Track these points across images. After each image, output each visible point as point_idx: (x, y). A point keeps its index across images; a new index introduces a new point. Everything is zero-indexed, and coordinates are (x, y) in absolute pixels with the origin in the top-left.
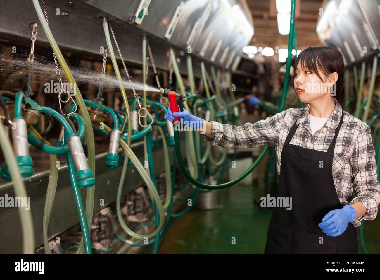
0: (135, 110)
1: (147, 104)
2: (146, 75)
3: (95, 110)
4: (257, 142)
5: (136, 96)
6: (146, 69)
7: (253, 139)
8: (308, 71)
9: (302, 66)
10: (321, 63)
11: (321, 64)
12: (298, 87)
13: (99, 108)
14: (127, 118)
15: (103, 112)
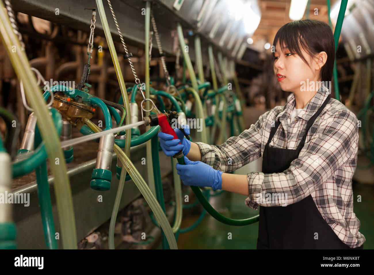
0: (135, 101)
1: (151, 94)
2: (149, 56)
3: (77, 101)
4: (251, 153)
5: (138, 81)
6: (150, 47)
7: (246, 151)
8: (290, 52)
9: (282, 47)
10: (304, 41)
11: (305, 43)
12: (278, 73)
13: (83, 98)
14: (124, 113)
15: (89, 104)
